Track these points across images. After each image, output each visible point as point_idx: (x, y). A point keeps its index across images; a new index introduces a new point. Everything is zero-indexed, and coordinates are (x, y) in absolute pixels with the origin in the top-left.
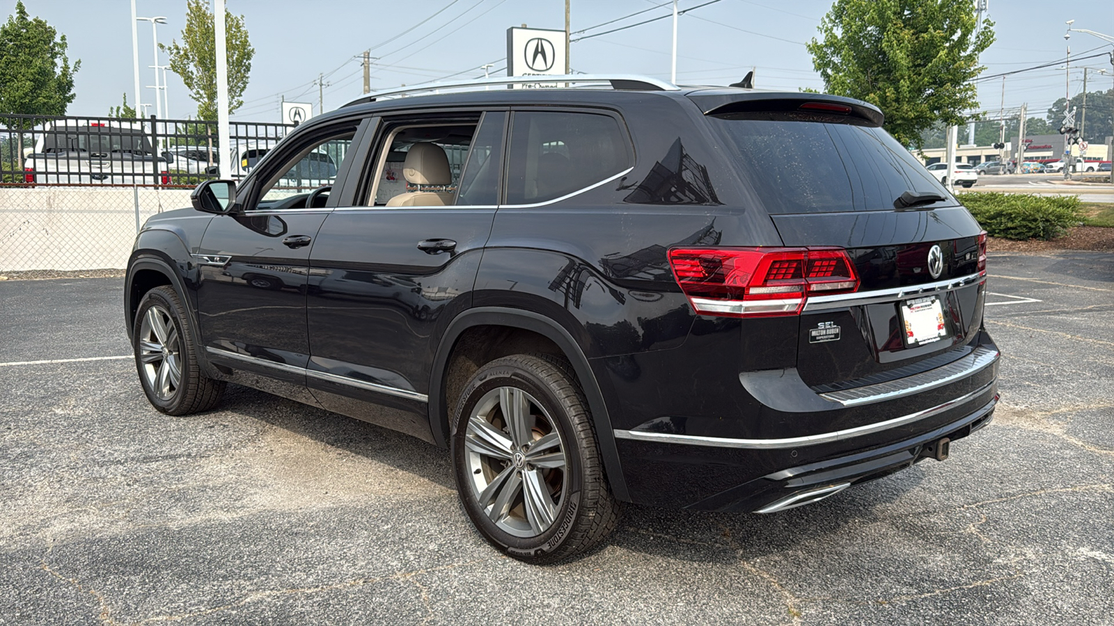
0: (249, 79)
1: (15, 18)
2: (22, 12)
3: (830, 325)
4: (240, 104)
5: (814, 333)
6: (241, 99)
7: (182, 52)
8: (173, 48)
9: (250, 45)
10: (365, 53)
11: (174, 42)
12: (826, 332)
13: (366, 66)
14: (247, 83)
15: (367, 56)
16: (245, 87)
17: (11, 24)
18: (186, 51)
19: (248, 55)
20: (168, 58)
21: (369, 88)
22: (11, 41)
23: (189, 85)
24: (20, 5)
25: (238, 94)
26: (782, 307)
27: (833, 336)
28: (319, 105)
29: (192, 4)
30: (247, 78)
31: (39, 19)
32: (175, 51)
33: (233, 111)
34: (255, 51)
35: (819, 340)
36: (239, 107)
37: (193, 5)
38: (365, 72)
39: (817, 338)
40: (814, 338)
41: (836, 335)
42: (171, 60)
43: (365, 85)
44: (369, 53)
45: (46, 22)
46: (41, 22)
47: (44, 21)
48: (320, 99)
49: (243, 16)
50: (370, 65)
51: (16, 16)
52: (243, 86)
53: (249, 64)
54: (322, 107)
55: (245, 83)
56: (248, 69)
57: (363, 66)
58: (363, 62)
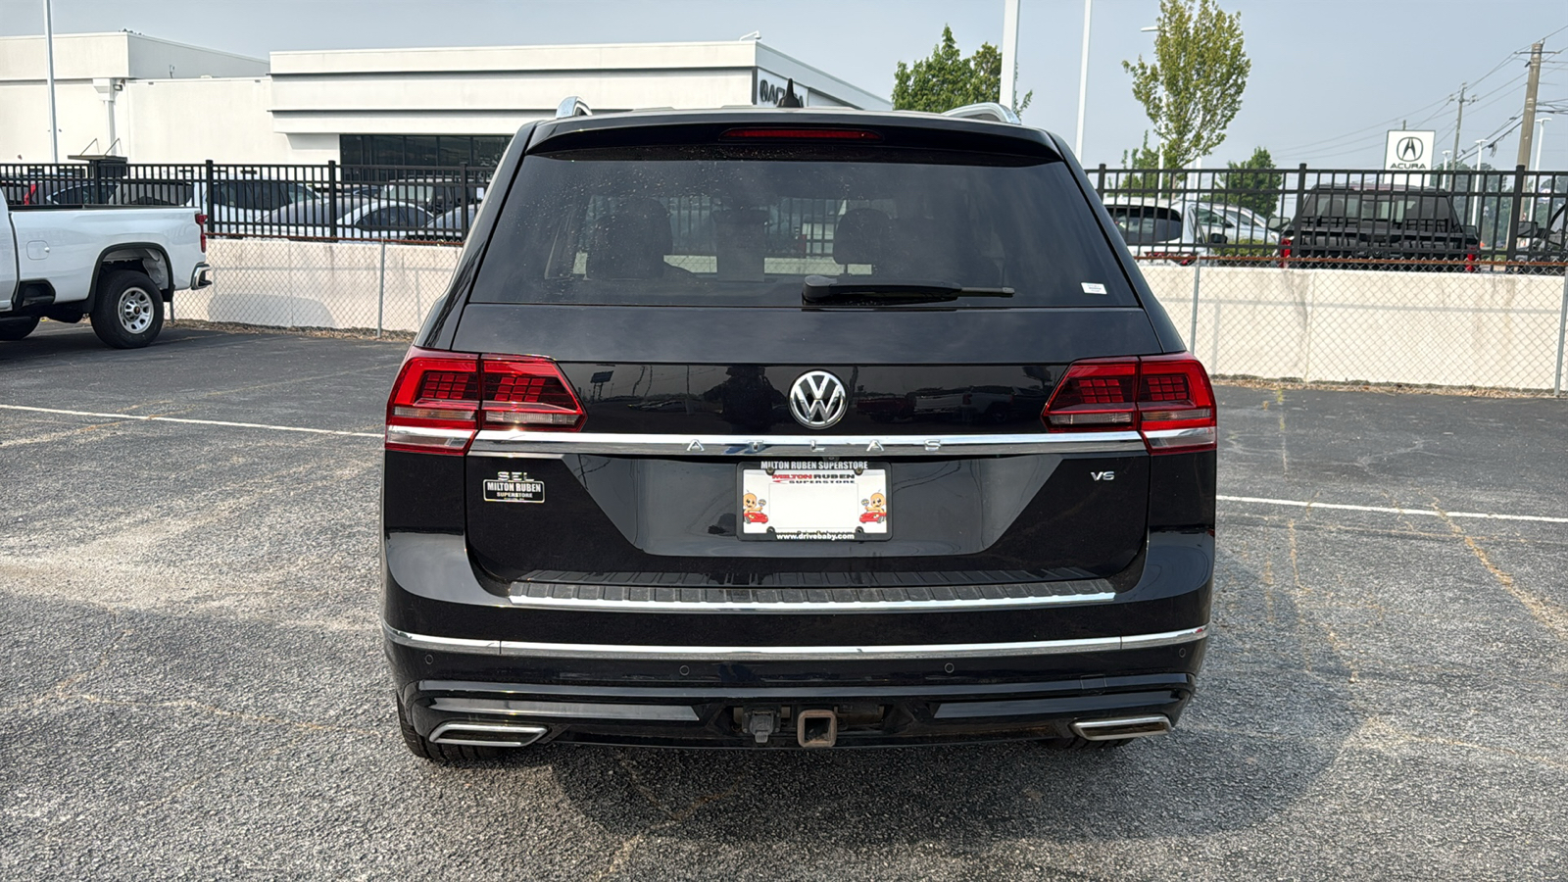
0: (1241, 105)
1: (940, 48)
2: (949, 39)
3: (520, 477)
4: (1221, 138)
5: (491, 486)
6: (1223, 132)
7: (1149, 72)
8: (1137, 67)
9: (1243, 55)
10: (1534, 46)
11: (1140, 60)
12: (515, 489)
13: (1534, 67)
14: (1237, 110)
15: (1539, 50)
16: (1232, 116)
17: (937, 55)
18: (1154, 69)
19: (1241, 71)
20: (1130, 81)
21: (1535, 100)
22: (933, 76)
23: (1154, 117)
24: (947, 32)
25: (1221, 126)
26: (443, 440)
27: (531, 495)
28: (1455, 132)
29: (1167, 4)
30: (1240, 102)
31: (989, 44)
32: (1140, 71)
33: (1211, 150)
34: (1251, 63)
35: (502, 498)
36: (1219, 143)
37: (1169, 6)
38: (1531, 76)
39: (499, 494)
40: (492, 494)
41: (536, 496)
42: (1134, 83)
43: (1527, 97)
44: (1542, 46)
45: (996, 47)
46: (990, 48)
47: (993, 47)
48: (1457, 122)
49: (1239, 13)
50: (1542, 65)
51: (942, 45)
52: (1230, 113)
53: (1243, 83)
54: (1458, 135)
55: (1234, 110)
56: (1240, 89)
57: (1528, 68)
58: (1529, 60)
